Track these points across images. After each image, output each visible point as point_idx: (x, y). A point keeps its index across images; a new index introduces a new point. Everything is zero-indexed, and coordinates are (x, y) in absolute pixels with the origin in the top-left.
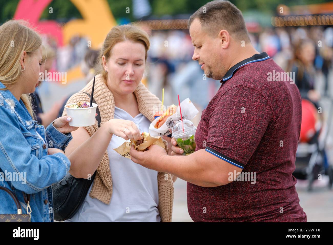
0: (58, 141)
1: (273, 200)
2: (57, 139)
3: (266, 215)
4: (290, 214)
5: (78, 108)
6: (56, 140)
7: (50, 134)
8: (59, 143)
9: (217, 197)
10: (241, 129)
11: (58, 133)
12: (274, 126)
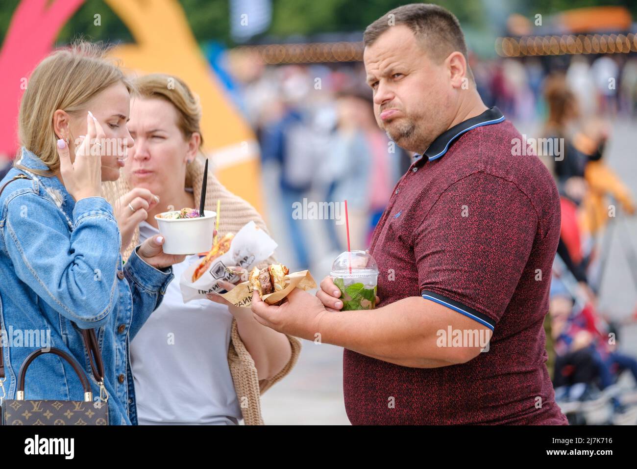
0: (146, 282)
1: (520, 392)
2: (145, 277)
3: (506, 421)
4: (547, 419)
5: (178, 218)
6: (142, 279)
7: (133, 268)
8: (148, 285)
9: (416, 385)
10: (494, 255)
11: (145, 266)
12: (540, 249)
